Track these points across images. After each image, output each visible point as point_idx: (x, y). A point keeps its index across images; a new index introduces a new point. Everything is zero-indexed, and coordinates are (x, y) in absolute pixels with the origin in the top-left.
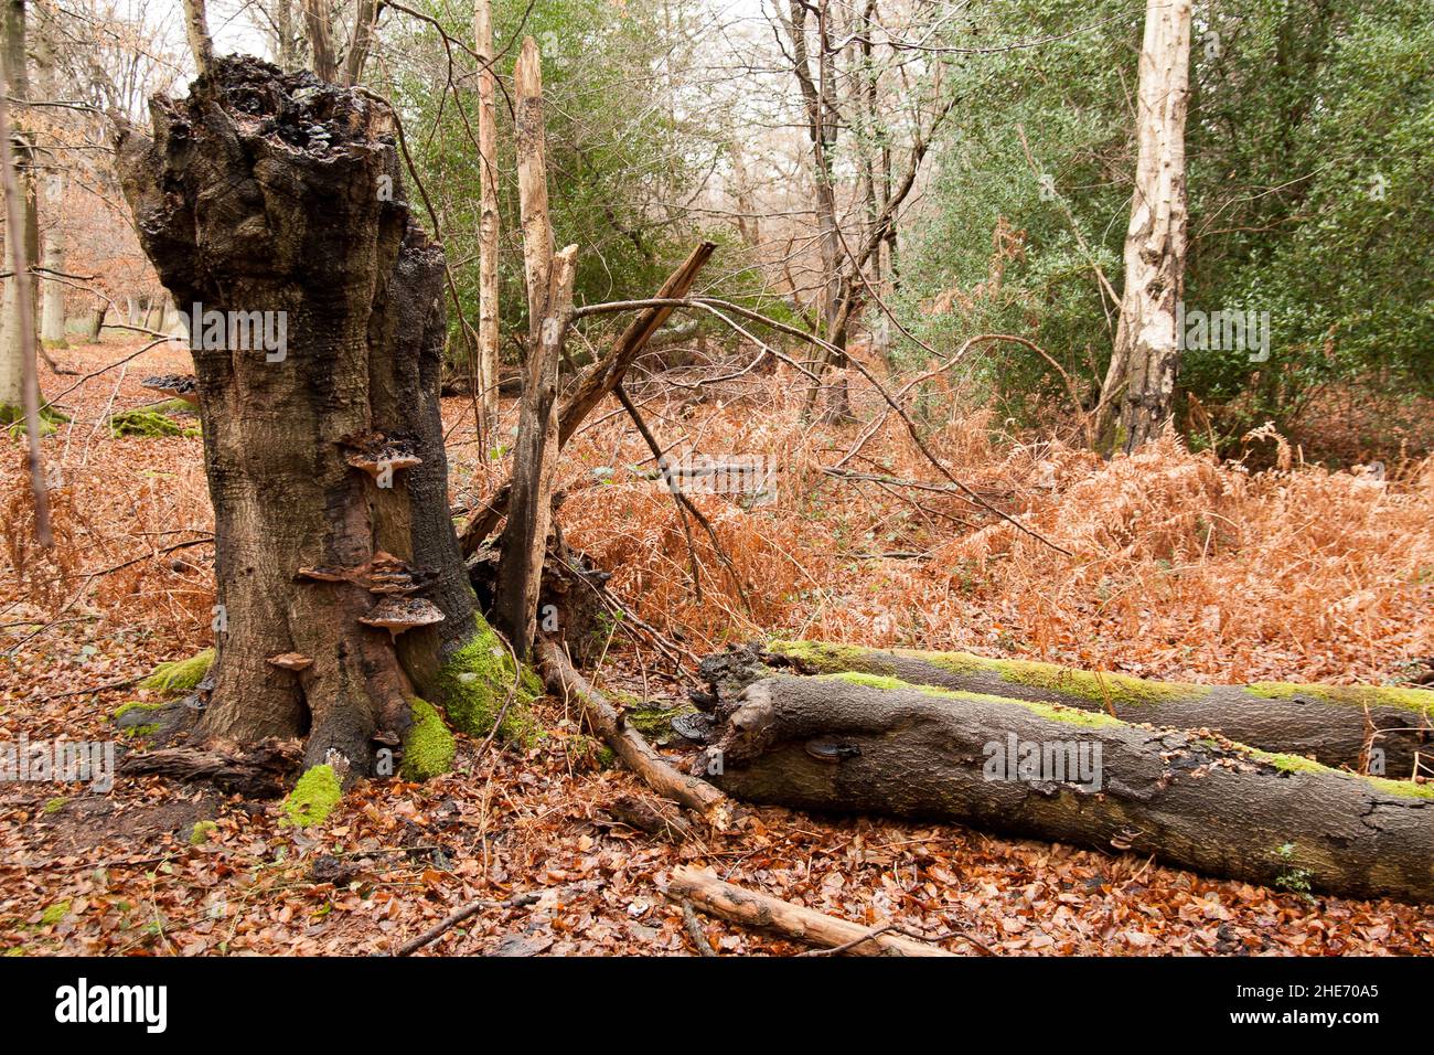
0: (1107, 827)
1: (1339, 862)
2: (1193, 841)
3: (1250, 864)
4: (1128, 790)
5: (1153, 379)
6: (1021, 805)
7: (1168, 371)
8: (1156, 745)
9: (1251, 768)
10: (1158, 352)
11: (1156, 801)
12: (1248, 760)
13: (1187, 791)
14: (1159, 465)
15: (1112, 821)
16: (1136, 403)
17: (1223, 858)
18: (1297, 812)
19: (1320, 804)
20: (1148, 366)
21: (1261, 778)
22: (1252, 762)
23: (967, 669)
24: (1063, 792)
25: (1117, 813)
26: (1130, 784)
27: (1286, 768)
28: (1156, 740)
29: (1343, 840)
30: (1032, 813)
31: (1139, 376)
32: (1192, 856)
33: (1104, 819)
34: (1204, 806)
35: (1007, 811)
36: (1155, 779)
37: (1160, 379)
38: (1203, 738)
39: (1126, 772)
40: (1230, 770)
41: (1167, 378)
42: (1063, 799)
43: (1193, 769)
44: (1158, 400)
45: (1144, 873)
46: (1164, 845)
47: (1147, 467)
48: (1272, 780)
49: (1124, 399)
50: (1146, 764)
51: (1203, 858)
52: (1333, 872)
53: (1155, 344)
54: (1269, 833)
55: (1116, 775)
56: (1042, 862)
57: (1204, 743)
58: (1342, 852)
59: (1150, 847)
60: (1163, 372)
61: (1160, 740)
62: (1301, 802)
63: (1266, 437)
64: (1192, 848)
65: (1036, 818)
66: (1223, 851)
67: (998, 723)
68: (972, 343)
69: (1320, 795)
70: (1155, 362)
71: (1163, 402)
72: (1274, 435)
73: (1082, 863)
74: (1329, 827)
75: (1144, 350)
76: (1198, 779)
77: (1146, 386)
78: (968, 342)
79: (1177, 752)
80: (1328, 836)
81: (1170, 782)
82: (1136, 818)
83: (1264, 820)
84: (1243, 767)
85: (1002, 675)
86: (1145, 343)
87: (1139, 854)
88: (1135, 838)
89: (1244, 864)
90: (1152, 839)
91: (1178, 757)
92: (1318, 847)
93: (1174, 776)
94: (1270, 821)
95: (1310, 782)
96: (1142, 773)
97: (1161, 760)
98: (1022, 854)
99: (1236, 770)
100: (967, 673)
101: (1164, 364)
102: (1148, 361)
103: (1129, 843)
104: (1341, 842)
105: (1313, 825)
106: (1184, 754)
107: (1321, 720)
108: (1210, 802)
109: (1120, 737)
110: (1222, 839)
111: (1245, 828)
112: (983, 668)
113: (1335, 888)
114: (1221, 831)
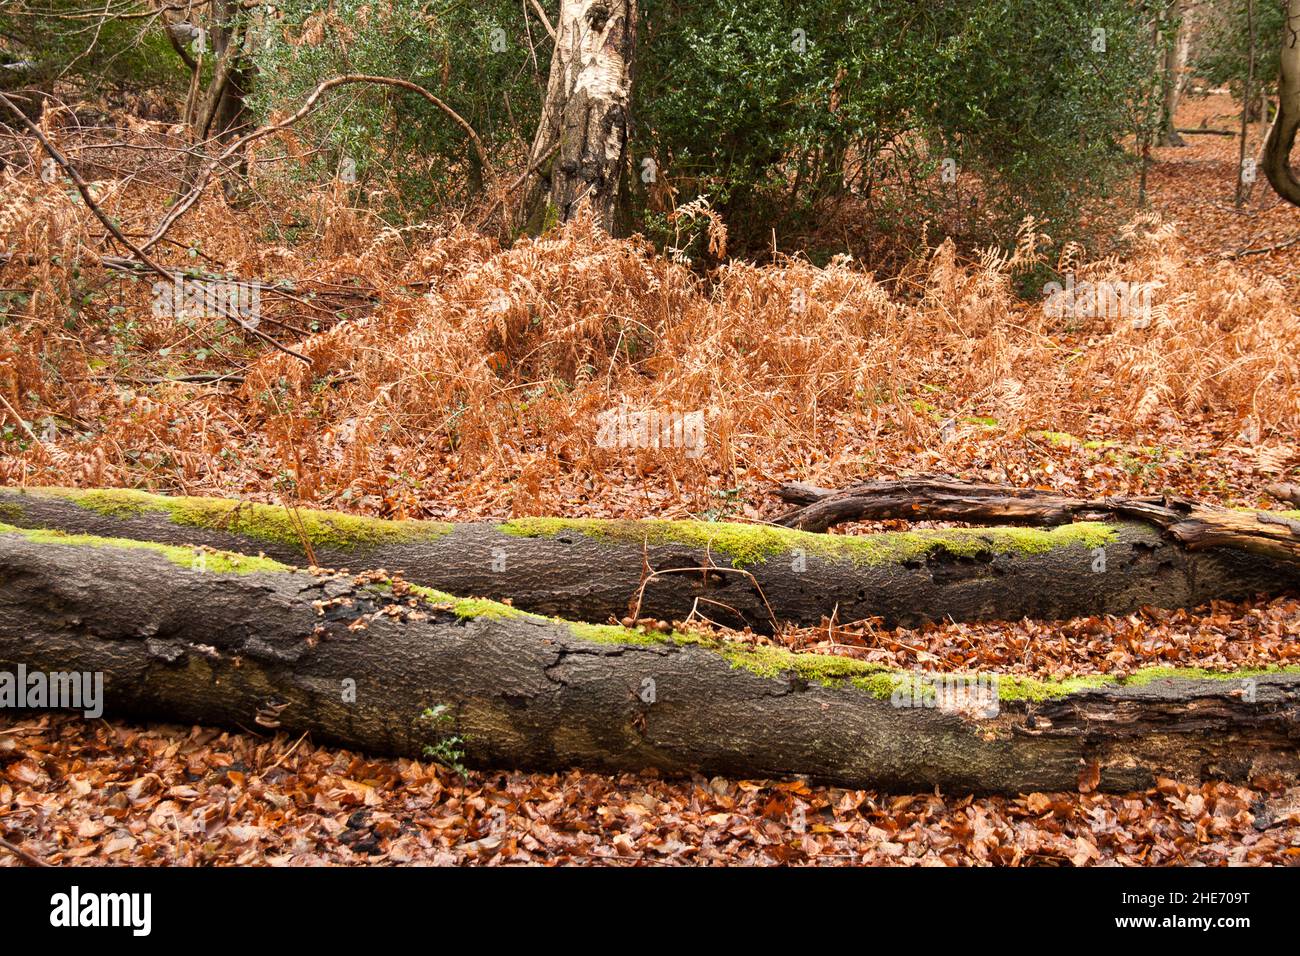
0: (248, 700)
1: (518, 726)
2: (349, 710)
3: (417, 735)
4: (270, 650)
5: (593, 140)
6: (141, 677)
7: (615, 129)
8: (316, 592)
9: (424, 615)
10: (600, 103)
11: (306, 664)
12: (422, 605)
13: (343, 648)
14: (569, 254)
15: (252, 691)
16: (571, 173)
17: (385, 730)
18: (468, 667)
19: (497, 656)
20: (587, 123)
21: (432, 628)
22: (427, 609)
23: (125, 509)
24: (192, 658)
25: (259, 681)
26: (275, 643)
27: (467, 613)
28: (315, 586)
29: (521, 698)
30: (155, 688)
31: (575, 137)
32: (351, 730)
33: (243, 689)
34: (361, 666)
35: (125, 686)
36: (304, 636)
37: (602, 140)
38: (375, 581)
39: (270, 628)
40: (397, 619)
41: (613, 140)
42: (193, 667)
43: (353, 621)
44: (599, 169)
45: (292, 756)
46: (318, 719)
47: (553, 256)
48: (445, 629)
49: (554, 168)
50: (296, 617)
51: (363, 731)
52: (512, 739)
53: (596, 94)
54: (436, 696)
55: (257, 632)
56: (171, 749)
57: (375, 588)
58: (520, 714)
59: (302, 722)
60: (608, 131)
61: (321, 586)
62: (475, 655)
63: (698, 215)
64: (349, 720)
65: (162, 693)
66: (385, 722)
67: (117, 572)
68: (329, 87)
69: (499, 645)
70: (596, 118)
71: (607, 172)
72: (705, 211)
73: (224, 749)
74: (507, 685)
75: (583, 100)
76: (356, 631)
77: (584, 151)
78: (322, 86)
79: (337, 600)
80: (504, 695)
81: (322, 637)
82: (281, 686)
83: (430, 681)
84: (413, 615)
85: (172, 517)
86: (584, 91)
87: (290, 733)
88: (284, 712)
89: (410, 736)
90: (302, 712)
91: (337, 606)
92: (493, 709)
93: (327, 630)
94: (437, 680)
95: (490, 627)
96: (289, 628)
97: (315, 610)
98: (149, 743)
99: (404, 619)
100: (123, 515)
101: (608, 121)
102: (588, 115)
103: (277, 719)
104: (518, 702)
105: (487, 683)
106: (348, 602)
107: (590, 562)
108: (369, 660)
109: (269, 584)
110: (383, 706)
111: (408, 690)
112: (149, 507)
113: (518, 759)
114: (382, 696)
